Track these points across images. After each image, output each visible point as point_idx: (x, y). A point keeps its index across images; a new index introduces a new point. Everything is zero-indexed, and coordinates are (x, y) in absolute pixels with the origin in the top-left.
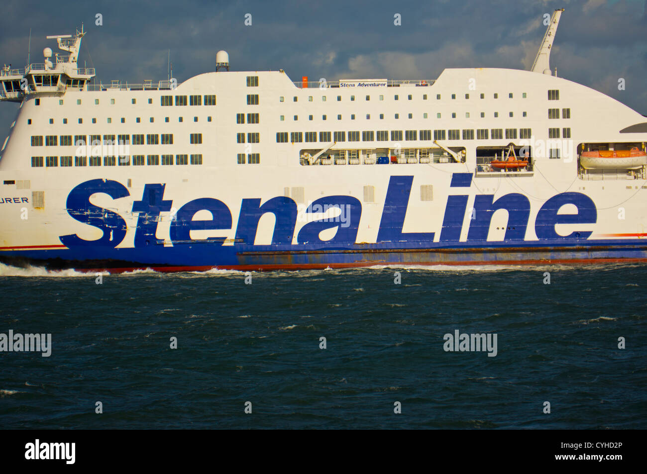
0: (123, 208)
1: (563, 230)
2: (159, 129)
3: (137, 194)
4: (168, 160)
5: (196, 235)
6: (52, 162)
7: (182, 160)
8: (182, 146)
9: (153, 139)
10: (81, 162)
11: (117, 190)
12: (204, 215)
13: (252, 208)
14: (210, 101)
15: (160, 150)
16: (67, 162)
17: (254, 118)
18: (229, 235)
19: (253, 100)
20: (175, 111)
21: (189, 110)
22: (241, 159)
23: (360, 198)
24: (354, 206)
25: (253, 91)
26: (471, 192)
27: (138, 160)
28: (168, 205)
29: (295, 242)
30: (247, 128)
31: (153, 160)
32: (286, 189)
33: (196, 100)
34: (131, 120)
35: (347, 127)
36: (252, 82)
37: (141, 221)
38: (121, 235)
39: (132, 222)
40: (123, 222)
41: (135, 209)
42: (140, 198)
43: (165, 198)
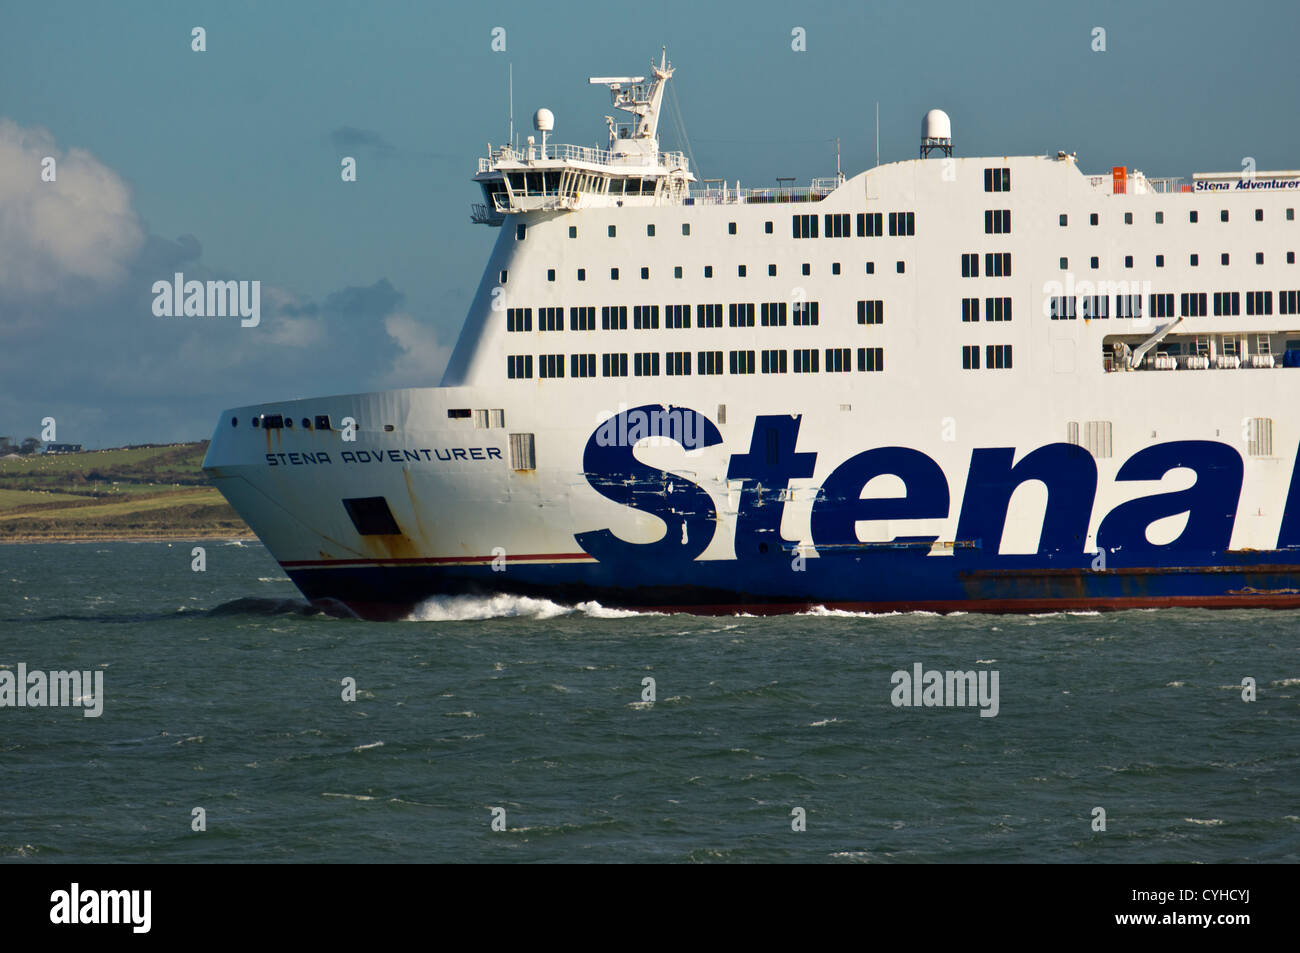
0: (706, 468)
2: (789, 290)
3: (739, 439)
4: (806, 361)
5: (869, 531)
6: (552, 366)
7: (838, 360)
8: (839, 330)
9: (774, 314)
10: (615, 365)
12: (887, 486)
14: (903, 224)
15: (789, 338)
16: (584, 366)
17: (1000, 265)
18: (943, 532)
19: (998, 222)
20: (822, 249)
21: (854, 248)
22: (970, 358)
23: (1240, 446)
25: (997, 201)
27: (742, 362)
28: (805, 465)
29: (1090, 547)
30: (985, 287)
31: (774, 362)
32: (1075, 427)
33: (870, 225)
34: (725, 271)
35: (1210, 281)
36: (997, 181)
37: (746, 500)
38: (704, 530)
39: (727, 501)
40: (708, 503)
41: (733, 474)
42: (744, 448)
43: (801, 448)
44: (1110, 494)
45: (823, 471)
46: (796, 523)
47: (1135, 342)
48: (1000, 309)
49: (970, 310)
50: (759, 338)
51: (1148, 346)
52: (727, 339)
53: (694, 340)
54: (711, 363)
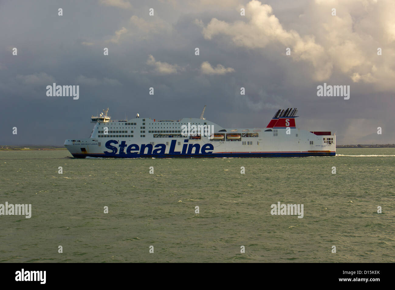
0: (117, 146)
1: (207, 151)
2: (125, 130)
3: (120, 143)
4: (126, 136)
5: (132, 152)
6: (102, 136)
7: (129, 136)
8: (129, 133)
9: (123, 132)
11: (116, 142)
12: (134, 148)
13: (143, 146)
14: (135, 124)
15: (125, 134)
17: (144, 128)
18: (139, 152)
19: (144, 124)
20: (128, 126)
21: (131, 126)
22: (141, 136)
23: (166, 144)
24: (164, 146)
25: (144, 122)
26: (188, 143)
27: (120, 136)
28: (126, 145)
29: (152, 153)
30: (143, 130)
31: (123, 136)
32: (151, 143)
33: (132, 124)
34: (119, 128)
35: (163, 130)
36: (144, 120)
37: (120, 149)
38: (116, 151)
39: (119, 149)
40: (117, 149)
41: (119, 146)
42: (120, 144)
43: (126, 144)
44: (154, 149)
45: (128, 146)
46: (125, 151)
47: (156, 135)
48: (144, 132)
49: (141, 132)
50: (122, 134)
51: (157, 135)
52: (119, 134)
53: (116, 134)
54: (117, 136)
